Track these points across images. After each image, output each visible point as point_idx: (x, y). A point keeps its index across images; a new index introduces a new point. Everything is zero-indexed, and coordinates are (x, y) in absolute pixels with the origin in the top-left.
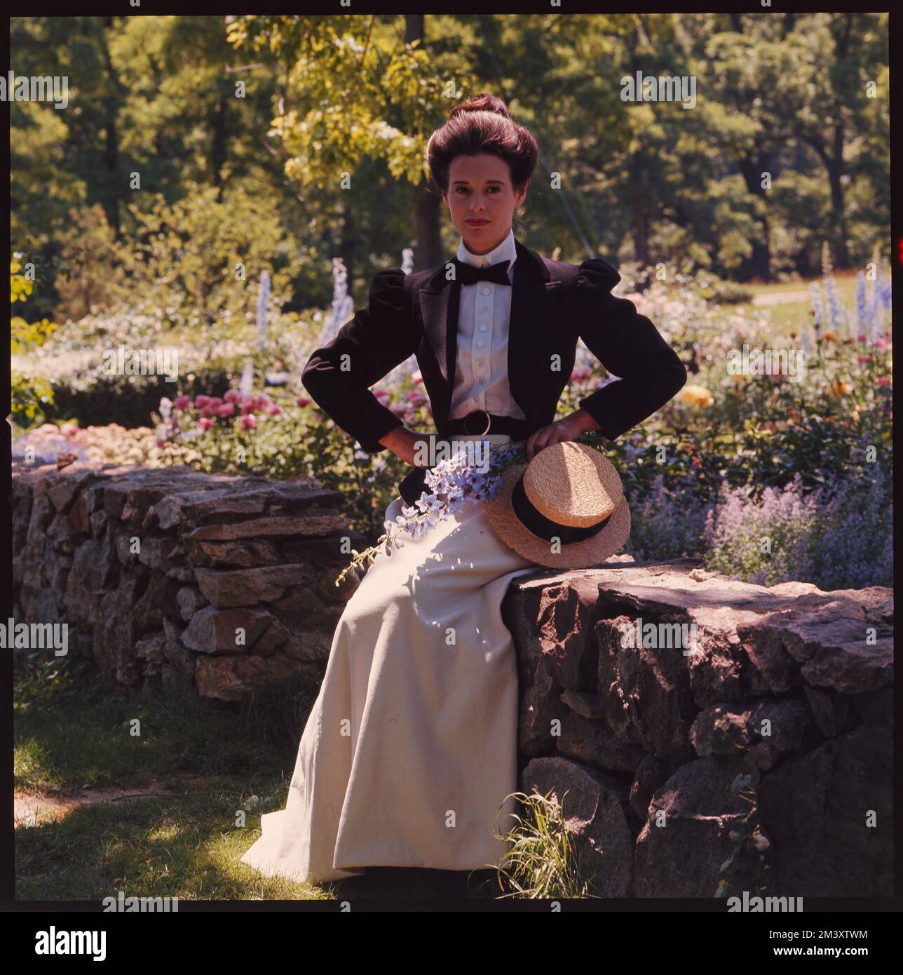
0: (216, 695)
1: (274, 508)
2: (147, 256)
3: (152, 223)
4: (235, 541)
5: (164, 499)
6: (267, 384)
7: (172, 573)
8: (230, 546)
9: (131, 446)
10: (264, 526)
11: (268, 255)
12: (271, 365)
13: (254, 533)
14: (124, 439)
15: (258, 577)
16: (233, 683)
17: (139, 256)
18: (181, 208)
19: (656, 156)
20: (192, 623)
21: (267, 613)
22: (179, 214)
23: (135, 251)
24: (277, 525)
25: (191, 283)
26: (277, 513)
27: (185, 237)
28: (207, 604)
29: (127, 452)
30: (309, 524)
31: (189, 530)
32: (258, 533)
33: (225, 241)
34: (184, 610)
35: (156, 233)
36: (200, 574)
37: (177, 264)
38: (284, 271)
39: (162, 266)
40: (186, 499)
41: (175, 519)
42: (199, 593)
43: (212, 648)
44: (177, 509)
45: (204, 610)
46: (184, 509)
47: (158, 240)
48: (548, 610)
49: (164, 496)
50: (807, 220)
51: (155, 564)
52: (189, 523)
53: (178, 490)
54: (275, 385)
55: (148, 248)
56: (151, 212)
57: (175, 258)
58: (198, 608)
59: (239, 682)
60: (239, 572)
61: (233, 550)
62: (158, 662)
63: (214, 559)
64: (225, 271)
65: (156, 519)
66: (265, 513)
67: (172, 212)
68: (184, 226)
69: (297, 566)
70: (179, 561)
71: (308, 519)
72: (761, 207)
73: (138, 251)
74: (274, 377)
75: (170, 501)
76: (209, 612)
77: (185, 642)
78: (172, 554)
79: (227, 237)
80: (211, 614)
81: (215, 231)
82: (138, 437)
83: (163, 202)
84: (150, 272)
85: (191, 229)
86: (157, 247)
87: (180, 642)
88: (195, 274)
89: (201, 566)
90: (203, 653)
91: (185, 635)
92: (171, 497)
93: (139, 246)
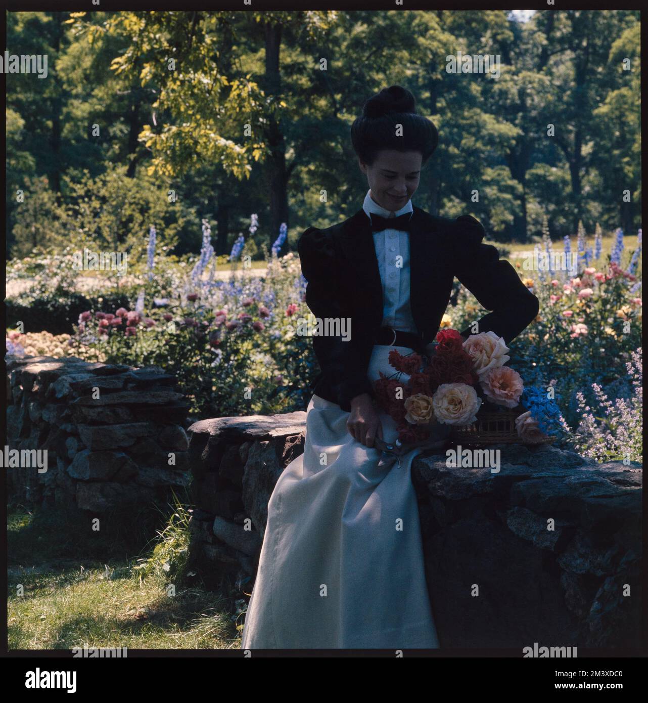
0: (88, 508)
1: (131, 385)
2: (76, 213)
3: (80, 190)
4: (104, 406)
5: (60, 378)
6: (154, 306)
7: (63, 427)
8: (100, 410)
9: (56, 346)
10: (123, 397)
11: (162, 215)
12: (158, 292)
13: (116, 401)
14: (51, 342)
15: (118, 430)
16: (100, 500)
17: (70, 213)
18: (101, 180)
19: (446, 151)
20: (75, 460)
21: (124, 454)
22: (100, 184)
23: (68, 210)
24: (131, 396)
25: (106, 232)
26: (133, 389)
27: (104, 200)
28: (85, 448)
29: (53, 350)
30: (153, 396)
31: (74, 398)
32: (119, 401)
33: (131, 204)
34: (70, 452)
35: (82, 197)
36: (81, 428)
37: (97, 220)
38: (173, 226)
39: (86, 220)
40: (74, 379)
41: (66, 391)
42: (80, 440)
43: (87, 476)
44: (67, 385)
45: (82, 452)
46: (71, 385)
47: (84, 202)
48: (289, 451)
49: (60, 376)
50: (554, 199)
51: (52, 421)
52: (74, 394)
53: (69, 373)
54: (159, 307)
55: (77, 208)
56: (80, 183)
57: (96, 214)
58: (78, 450)
59: (104, 500)
60: (105, 427)
61: (102, 412)
62: (53, 487)
63: (90, 418)
64: (131, 225)
65: (53, 392)
66: (124, 388)
67: (95, 183)
68: (103, 192)
69: (145, 424)
70: (68, 419)
71: (152, 393)
72: (520, 188)
73: (70, 209)
74: (159, 301)
75: (64, 379)
76: (85, 453)
77: (70, 473)
78: (64, 415)
79: (132, 201)
80: (86, 454)
81: (125, 197)
82: (61, 340)
83: (88, 175)
84: (78, 224)
85: (107, 195)
86: (84, 207)
87: (66, 473)
88: (109, 227)
89: (81, 423)
90: (81, 480)
91: (70, 468)
92: (64, 377)
93: (71, 206)
